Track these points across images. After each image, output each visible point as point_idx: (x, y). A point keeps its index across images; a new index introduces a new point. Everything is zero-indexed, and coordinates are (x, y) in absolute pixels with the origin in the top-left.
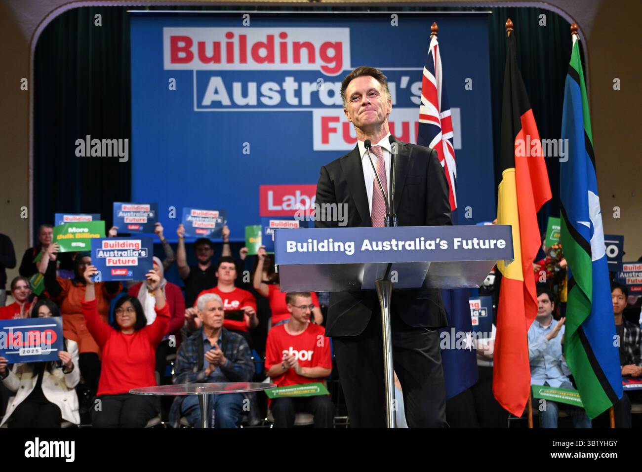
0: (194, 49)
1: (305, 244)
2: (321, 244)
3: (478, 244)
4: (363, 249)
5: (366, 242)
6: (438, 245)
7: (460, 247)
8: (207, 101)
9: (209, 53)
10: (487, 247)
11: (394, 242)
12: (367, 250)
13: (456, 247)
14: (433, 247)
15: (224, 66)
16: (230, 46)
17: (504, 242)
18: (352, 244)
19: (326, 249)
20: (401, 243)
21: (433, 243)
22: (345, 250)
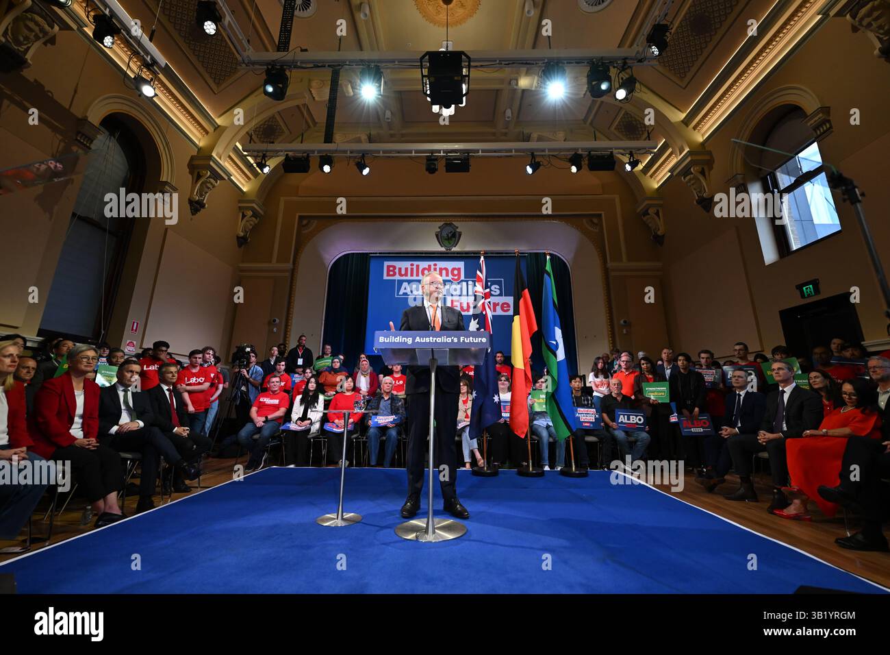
0: (397, 271)
1: (388, 339)
2: (396, 339)
3: (473, 340)
4: (416, 342)
5: (418, 338)
6: (452, 340)
7: (464, 341)
8: (401, 293)
9: (403, 272)
10: (477, 341)
11: (431, 338)
12: (418, 342)
13: (461, 342)
14: (450, 341)
15: (409, 278)
16: (412, 269)
17: (485, 339)
18: (411, 339)
19: (398, 341)
20: (434, 339)
21: (450, 339)
22: (407, 341)
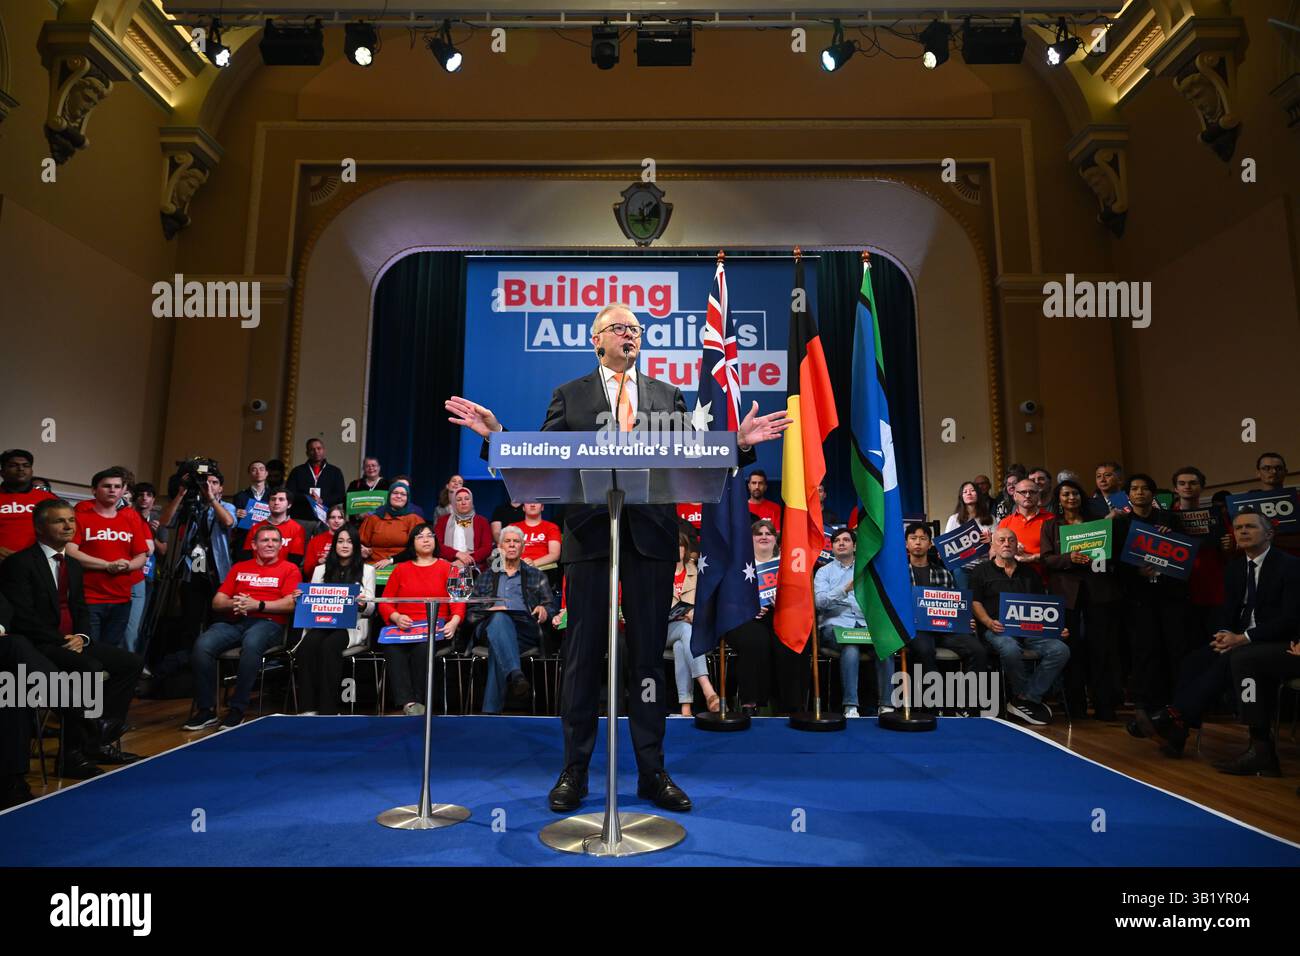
1: (519, 448)
2: (536, 448)
3: (700, 451)
4: (579, 454)
5: (583, 446)
10: (709, 453)
12: (583, 455)
13: (676, 453)
14: (652, 453)
17: (727, 449)
18: (568, 448)
19: (541, 453)
22: (560, 454)
